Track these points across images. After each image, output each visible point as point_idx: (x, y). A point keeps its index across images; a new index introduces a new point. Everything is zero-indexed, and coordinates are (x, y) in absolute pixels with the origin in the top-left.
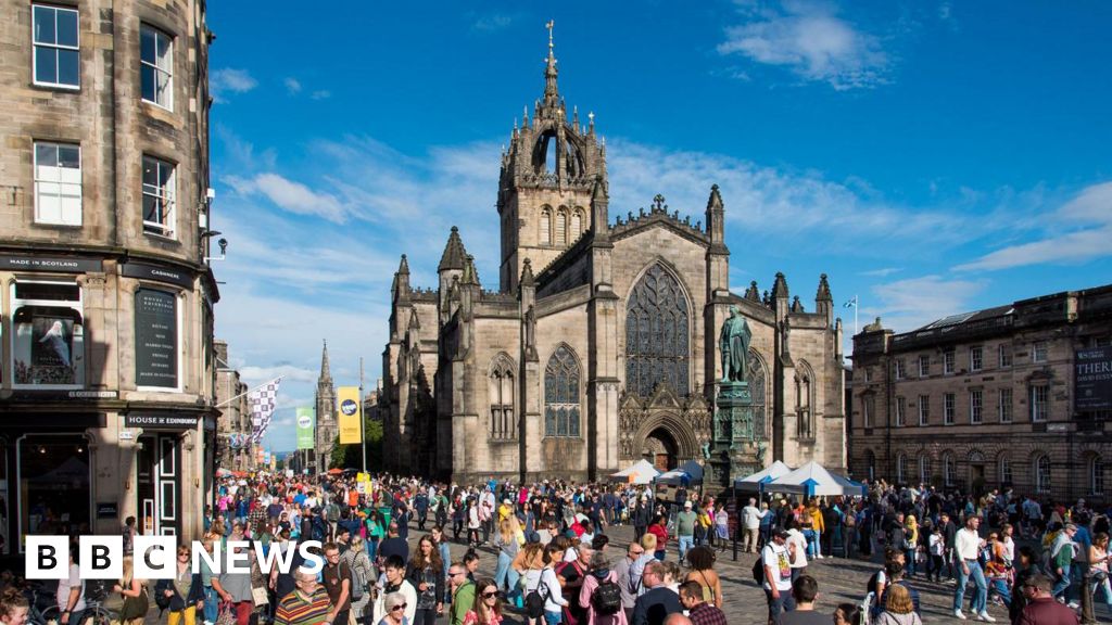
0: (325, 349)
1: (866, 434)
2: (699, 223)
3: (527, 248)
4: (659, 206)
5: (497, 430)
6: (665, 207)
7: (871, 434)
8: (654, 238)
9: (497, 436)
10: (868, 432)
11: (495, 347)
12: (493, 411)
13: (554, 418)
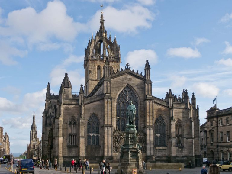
0: (34, 115)
1: (211, 145)
2: (142, 73)
3: (92, 80)
4: (128, 67)
5: (70, 142)
6: (130, 67)
7: (213, 145)
8: (126, 78)
9: (70, 144)
10: (212, 144)
11: (70, 114)
12: (69, 136)
13: (90, 138)
